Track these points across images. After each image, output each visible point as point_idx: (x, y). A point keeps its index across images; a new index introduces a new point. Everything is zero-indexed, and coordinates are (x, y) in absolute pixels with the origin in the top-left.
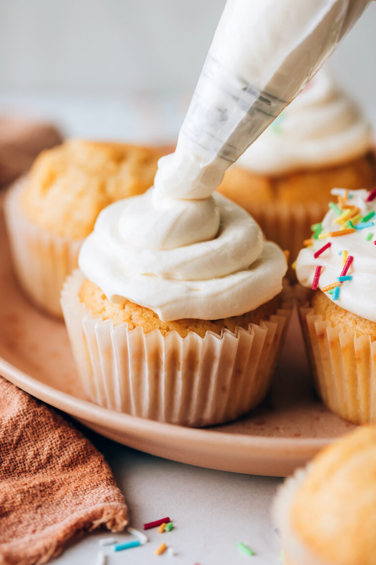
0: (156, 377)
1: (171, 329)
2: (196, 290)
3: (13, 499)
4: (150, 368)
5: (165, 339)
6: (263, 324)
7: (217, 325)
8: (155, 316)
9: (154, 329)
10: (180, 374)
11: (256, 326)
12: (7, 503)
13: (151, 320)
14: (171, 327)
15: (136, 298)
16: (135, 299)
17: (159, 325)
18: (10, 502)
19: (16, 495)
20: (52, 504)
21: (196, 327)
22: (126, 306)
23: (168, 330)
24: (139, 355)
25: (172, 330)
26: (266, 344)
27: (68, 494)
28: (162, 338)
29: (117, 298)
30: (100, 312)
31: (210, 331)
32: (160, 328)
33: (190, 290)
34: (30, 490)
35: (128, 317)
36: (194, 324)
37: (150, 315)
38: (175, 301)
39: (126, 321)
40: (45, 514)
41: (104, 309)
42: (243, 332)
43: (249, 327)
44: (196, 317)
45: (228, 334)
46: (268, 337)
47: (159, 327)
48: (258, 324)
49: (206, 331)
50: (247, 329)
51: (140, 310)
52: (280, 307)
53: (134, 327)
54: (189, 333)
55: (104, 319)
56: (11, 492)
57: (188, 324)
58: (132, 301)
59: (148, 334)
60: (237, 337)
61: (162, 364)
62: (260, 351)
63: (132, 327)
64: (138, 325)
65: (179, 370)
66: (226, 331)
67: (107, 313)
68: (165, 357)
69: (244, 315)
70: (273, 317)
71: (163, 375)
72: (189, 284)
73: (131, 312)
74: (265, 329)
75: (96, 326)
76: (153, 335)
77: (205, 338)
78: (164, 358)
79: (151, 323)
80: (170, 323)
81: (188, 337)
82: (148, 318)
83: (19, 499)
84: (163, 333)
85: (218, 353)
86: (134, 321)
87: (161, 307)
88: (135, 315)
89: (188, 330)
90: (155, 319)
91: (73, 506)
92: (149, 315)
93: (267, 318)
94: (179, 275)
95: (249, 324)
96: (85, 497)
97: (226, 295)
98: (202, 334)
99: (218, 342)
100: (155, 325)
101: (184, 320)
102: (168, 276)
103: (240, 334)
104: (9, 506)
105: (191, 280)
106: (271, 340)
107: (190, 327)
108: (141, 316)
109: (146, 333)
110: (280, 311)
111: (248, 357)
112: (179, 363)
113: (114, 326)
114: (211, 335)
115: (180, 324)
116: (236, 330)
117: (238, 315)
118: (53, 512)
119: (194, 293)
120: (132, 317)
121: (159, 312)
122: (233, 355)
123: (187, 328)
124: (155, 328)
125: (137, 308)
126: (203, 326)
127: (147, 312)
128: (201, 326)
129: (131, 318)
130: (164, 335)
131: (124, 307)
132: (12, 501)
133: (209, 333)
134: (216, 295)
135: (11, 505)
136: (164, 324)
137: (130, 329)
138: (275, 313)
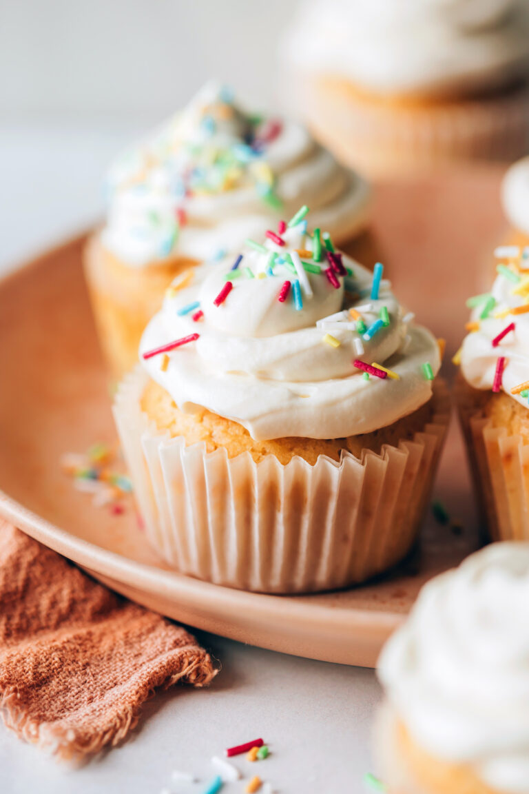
0: (247, 521)
1: (268, 451)
2: (304, 397)
3: (47, 660)
4: (237, 508)
5: (258, 466)
6: (403, 444)
7: (336, 447)
8: (246, 432)
9: (244, 451)
10: (281, 517)
11: (392, 449)
12: (40, 666)
13: (240, 438)
14: (269, 448)
15: (216, 407)
16: (214, 409)
17: (252, 446)
18: (44, 665)
19: (50, 654)
20: (102, 659)
21: (305, 449)
22: (205, 418)
23: (264, 453)
24: (222, 489)
25: (269, 453)
26: (408, 474)
27: (117, 644)
28: (254, 465)
29: (191, 407)
30: (169, 427)
31: (324, 456)
32: (253, 450)
33: (295, 396)
34: (66, 645)
35: (207, 433)
36: (301, 445)
37: (239, 432)
38: (273, 412)
39: (204, 439)
40: (98, 674)
41: (174, 422)
42: (372, 456)
43: (383, 450)
44: (303, 434)
45: (351, 460)
46: (410, 463)
47: (251, 448)
48: (396, 445)
49: (319, 455)
50: (378, 452)
51: (225, 423)
52: (430, 421)
53: (216, 448)
54: (293, 458)
55: (174, 436)
56: (41, 652)
57: (293, 444)
58: (212, 411)
59: (234, 459)
60: (363, 464)
61: (255, 502)
62: (398, 485)
63: (213, 448)
64: (221, 445)
65: (279, 511)
66: (348, 456)
67: (179, 428)
68: (259, 491)
69: (376, 433)
70: (418, 436)
71: (257, 518)
72: (294, 387)
73: (212, 426)
74: (405, 452)
75: (161, 446)
76: (241, 460)
77: (315, 466)
78: (257, 493)
79: (240, 442)
80: (267, 443)
81: (292, 464)
82: (236, 436)
83: (57, 659)
84: (257, 457)
85: (335, 488)
86: (215, 440)
87: (253, 420)
88: (218, 430)
89: (293, 453)
90: (245, 437)
91: (131, 659)
92: (237, 432)
93: (410, 437)
94: (280, 374)
95: (383, 446)
96: (143, 644)
97: (347, 405)
98: (313, 460)
99: (335, 472)
100: (245, 445)
101: (287, 438)
102: (264, 375)
103: (368, 459)
104: (45, 670)
105: (298, 381)
106: (416, 468)
107: (296, 450)
108: (225, 432)
109: (232, 457)
110: (429, 427)
111: (380, 493)
112: (280, 502)
113: (187, 445)
114: (324, 461)
115: (281, 444)
116: (362, 453)
117: (367, 432)
118: (107, 670)
119: (302, 401)
120: (214, 434)
121: (250, 427)
122: (358, 490)
123: (291, 450)
124: (246, 450)
125: (221, 421)
126: (314, 448)
127: (234, 427)
128: (312, 448)
129: (211, 436)
130: (258, 461)
131: (202, 420)
132: (47, 663)
133: (323, 458)
134: (332, 404)
135: (47, 668)
136: (258, 444)
137: (209, 451)
138: (421, 430)
